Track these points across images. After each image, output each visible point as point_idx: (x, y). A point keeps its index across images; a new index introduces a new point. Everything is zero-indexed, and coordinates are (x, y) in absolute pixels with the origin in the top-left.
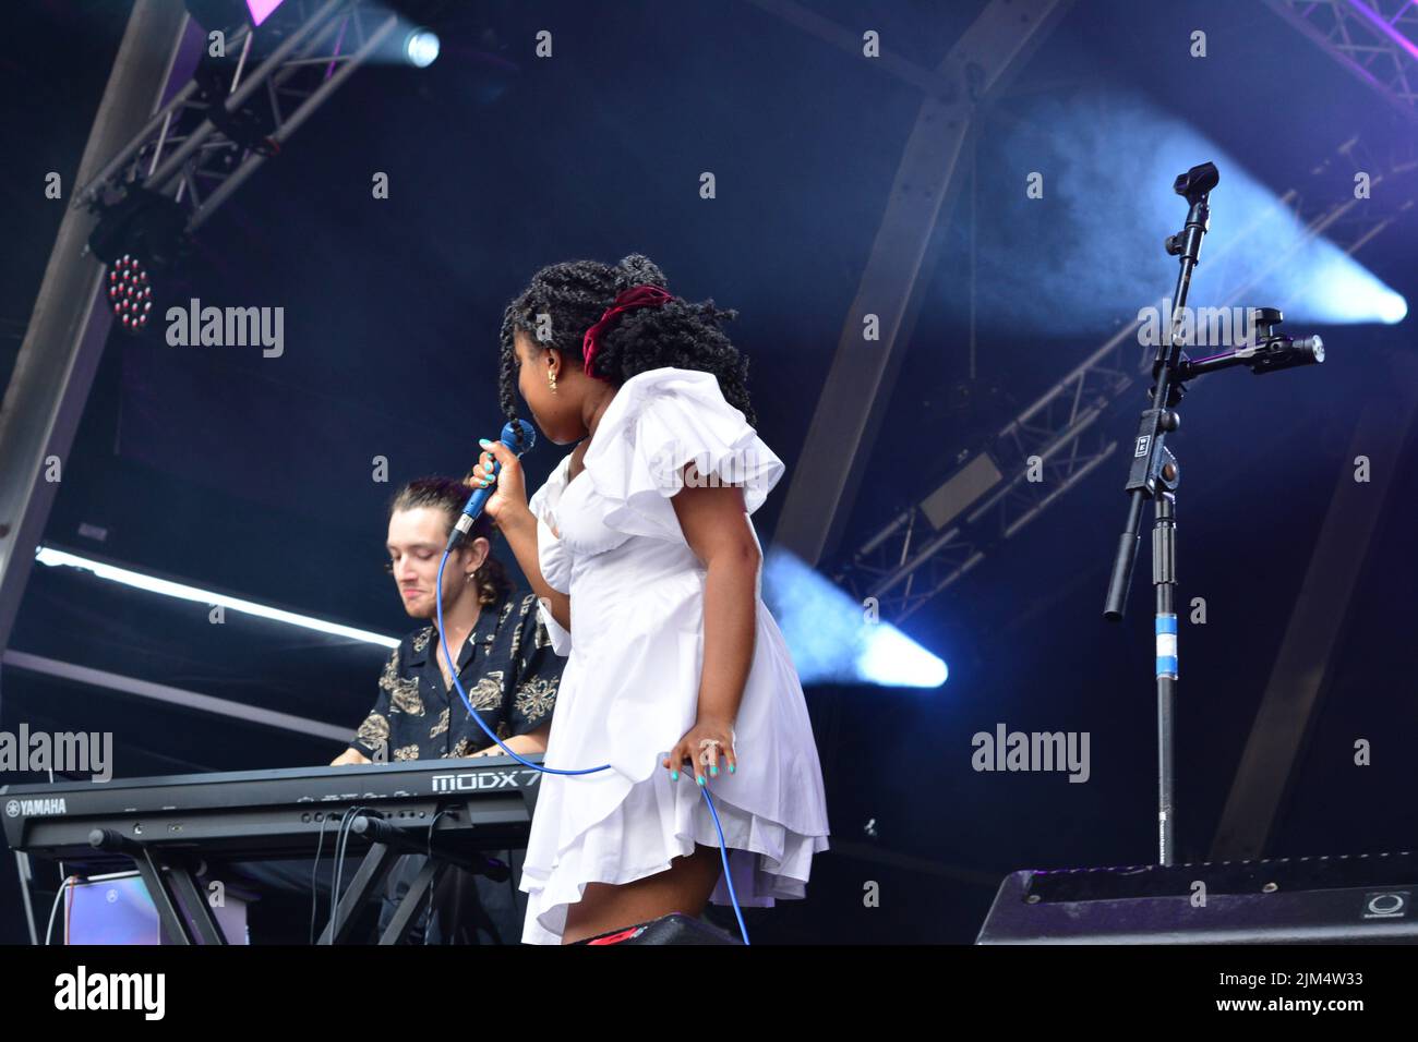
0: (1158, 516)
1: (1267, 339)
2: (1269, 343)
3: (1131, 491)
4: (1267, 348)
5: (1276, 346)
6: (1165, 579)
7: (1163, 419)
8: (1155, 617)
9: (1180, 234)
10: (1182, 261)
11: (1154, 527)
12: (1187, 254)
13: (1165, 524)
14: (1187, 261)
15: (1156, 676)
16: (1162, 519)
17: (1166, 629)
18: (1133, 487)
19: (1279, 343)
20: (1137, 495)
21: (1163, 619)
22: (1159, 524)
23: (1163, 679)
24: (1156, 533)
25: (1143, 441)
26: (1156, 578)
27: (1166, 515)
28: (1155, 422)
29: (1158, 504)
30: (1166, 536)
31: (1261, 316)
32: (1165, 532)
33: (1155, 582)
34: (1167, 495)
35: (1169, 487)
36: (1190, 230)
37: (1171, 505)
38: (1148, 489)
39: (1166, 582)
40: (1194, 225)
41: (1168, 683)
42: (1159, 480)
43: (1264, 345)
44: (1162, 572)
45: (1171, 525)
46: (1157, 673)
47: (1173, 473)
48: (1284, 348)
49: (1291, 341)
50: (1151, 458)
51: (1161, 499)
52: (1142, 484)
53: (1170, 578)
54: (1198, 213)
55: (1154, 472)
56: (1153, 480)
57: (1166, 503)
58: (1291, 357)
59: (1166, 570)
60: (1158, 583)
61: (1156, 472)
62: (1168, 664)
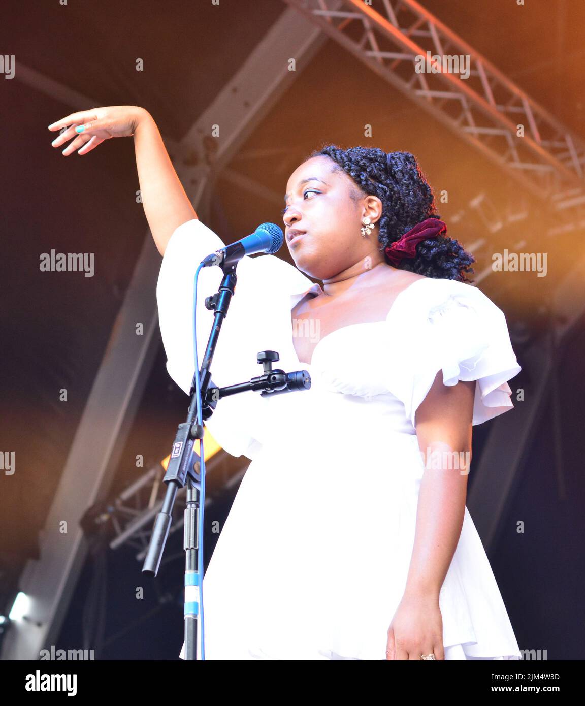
0: (188, 499)
1: (268, 373)
2: (269, 376)
3: (167, 482)
4: (268, 379)
5: (274, 378)
6: (192, 546)
7: (192, 430)
8: (184, 573)
9: (215, 295)
10: (215, 314)
11: (186, 507)
12: (219, 310)
13: (194, 506)
14: (218, 315)
15: (184, 616)
16: (191, 502)
17: (192, 582)
18: (169, 479)
19: (277, 376)
20: (171, 485)
21: (189, 575)
22: (189, 506)
23: (189, 619)
24: (186, 512)
25: (178, 446)
26: (186, 546)
27: (194, 499)
28: (187, 433)
29: (189, 491)
30: (193, 515)
31: (264, 357)
32: (193, 511)
33: (185, 549)
34: (196, 486)
35: (197, 479)
36: (222, 293)
37: (198, 492)
38: (179, 480)
39: (192, 548)
40: (225, 289)
41: (192, 622)
42: (189, 474)
43: (266, 378)
44: (190, 541)
45: (197, 506)
46: (185, 614)
47: (200, 469)
48: (279, 380)
49: (287, 375)
50: (182, 459)
51: (191, 488)
52: (175, 477)
53: (195, 546)
54: (229, 280)
55: (184, 469)
56: (184, 475)
57: (194, 491)
58: (286, 386)
59: (192, 539)
60: (187, 549)
61: (186, 469)
62: (192, 607)
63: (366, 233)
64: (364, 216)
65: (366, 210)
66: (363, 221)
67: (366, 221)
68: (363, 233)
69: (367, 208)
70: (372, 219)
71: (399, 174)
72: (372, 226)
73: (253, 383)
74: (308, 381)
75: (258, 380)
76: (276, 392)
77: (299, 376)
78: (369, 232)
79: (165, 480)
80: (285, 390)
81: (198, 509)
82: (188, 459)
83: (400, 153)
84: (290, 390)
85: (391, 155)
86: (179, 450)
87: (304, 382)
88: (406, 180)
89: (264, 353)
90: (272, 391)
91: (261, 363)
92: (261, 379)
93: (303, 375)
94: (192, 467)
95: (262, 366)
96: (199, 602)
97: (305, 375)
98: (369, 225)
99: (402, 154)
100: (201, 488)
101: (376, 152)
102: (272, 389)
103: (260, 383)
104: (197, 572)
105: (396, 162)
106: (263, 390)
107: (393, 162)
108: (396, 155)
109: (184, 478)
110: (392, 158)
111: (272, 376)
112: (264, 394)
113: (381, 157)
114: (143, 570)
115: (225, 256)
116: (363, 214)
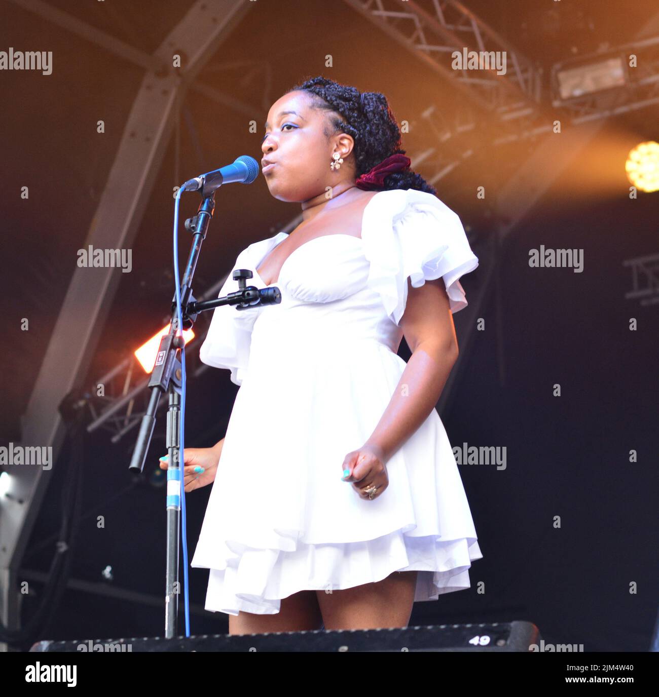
0: (171, 403)
1: (243, 289)
2: (244, 292)
3: (152, 388)
4: (243, 295)
5: (248, 294)
6: (174, 445)
7: (174, 340)
9: (195, 217)
10: (195, 235)
11: (168, 410)
12: (198, 231)
13: (175, 409)
14: (198, 236)
15: (166, 507)
16: (173, 405)
17: (174, 478)
18: (153, 385)
19: (251, 292)
20: (155, 390)
21: (171, 471)
22: (171, 409)
23: (171, 510)
24: (169, 414)
25: (161, 355)
26: (168, 445)
27: (176, 403)
28: (169, 343)
29: (171, 396)
30: (174, 417)
31: (239, 274)
32: (175, 413)
33: (167, 447)
34: (177, 390)
35: (179, 385)
36: (201, 215)
37: (179, 396)
38: (163, 386)
39: (174, 447)
40: (204, 212)
41: (174, 512)
42: (171, 380)
43: (241, 293)
44: (172, 440)
45: (179, 409)
46: (167, 505)
47: (181, 375)
48: (253, 295)
49: (260, 290)
50: (165, 366)
51: (173, 392)
52: (158, 383)
53: (177, 444)
54: (208, 204)
55: (167, 376)
56: (166, 380)
57: (176, 395)
58: (259, 301)
59: (174, 439)
60: (169, 448)
61: (168, 375)
62: (174, 500)
63: (335, 168)
64: (335, 151)
65: (337, 145)
66: (333, 156)
67: (336, 156)
68: (332, 167)
69: (338, 144)
70: (342, 154)
71: (371, 114)
72: (341, 161)
73: (229, 298)
74: (278, 296)
75: (234, 295)
76: (250, 306)
77: (271, 292)
78: (338, 167)
79: (149, 385)
80: (258, 305)
81: (179, 412)
82: (171, 367)
83: (373, 94)
84: (262, 304)
85: (365, 95)
86: (162, 359)
87: (275, 297)
88: (376, 120)
89: (239, 271)
90: (247, 305)
91: (236, 280)
92: (237, 294)
93: (274, 291)
94: (173, 373)
95: (237, 282)
96: (179, 495)
97: (277, 291)
98: (339, 160)
99: (375, 95)
100: (182, 392)
101: (351, 91)
102: (246, 303)
103: (235, 298)
104: (178, 469)
105: (369, 102)
106: (238, 305)
107: (366, 102)
108: (369, 95)
109: (166, 384)
110: (365, 98)
111: (246, 293)
112: (239, 308)
113: (355, 96)
114: (130, 467)
115: (204, 182)
116: (334, 149)
